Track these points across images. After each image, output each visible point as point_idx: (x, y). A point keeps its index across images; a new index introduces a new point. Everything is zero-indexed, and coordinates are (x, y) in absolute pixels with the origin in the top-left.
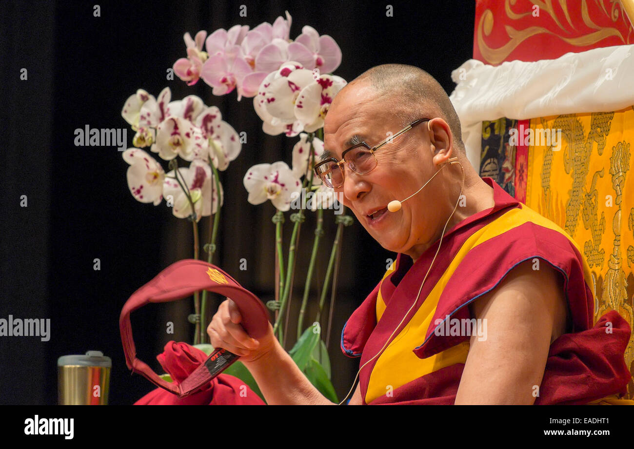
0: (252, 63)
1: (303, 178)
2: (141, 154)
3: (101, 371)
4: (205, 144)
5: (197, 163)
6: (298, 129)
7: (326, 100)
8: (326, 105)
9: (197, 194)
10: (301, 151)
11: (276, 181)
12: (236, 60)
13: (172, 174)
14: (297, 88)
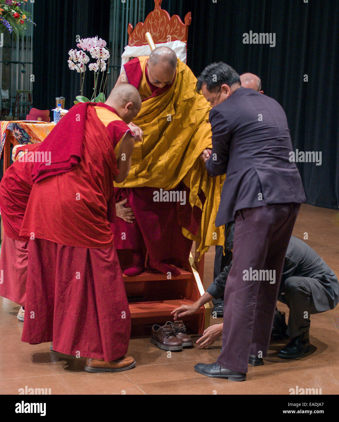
0: (90, 45)
1: (99, 66)
2: (71, 61)
4: (82, 59)
5: (81, 63)
6: (98, 57)
7: (101, 53)
9: (81, 68)
10: (98, 61)
11: (94, 66)
12: (87, 45)
13: (76, 65)
14: (96, 50)
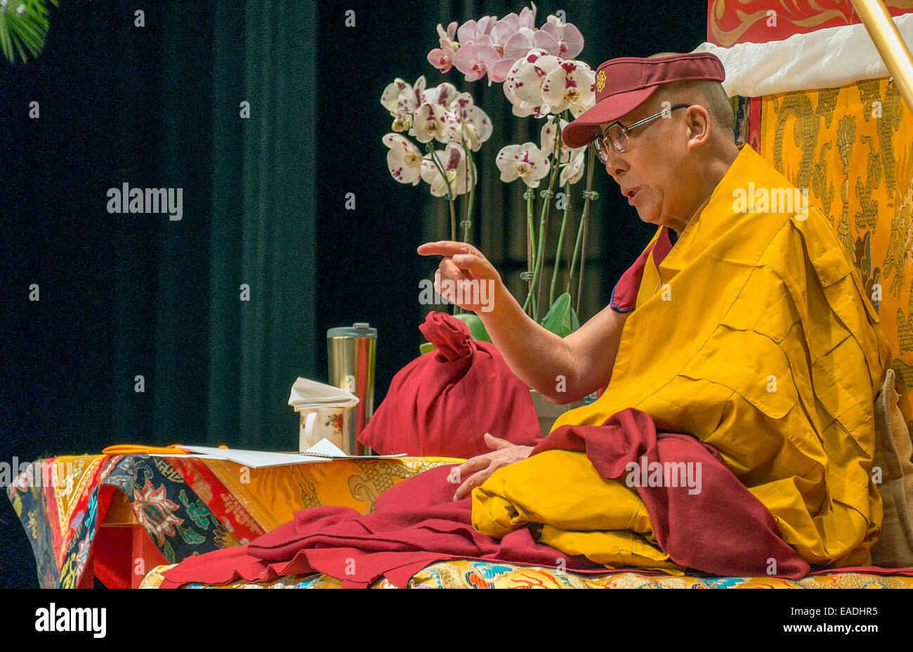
0: (501, 51)
1: (551, 157)
2: (399, 139)
3: (367, 341)
4: (459, 127)
5: (452, 146)
6: (545, 110)
7: (570, 83)
8: (571, 88)
9: (453, 174)
10: (548, 131)
11: (526, 160)
12: (486, 48)
13: (429, 156)
14: (543, 73)
